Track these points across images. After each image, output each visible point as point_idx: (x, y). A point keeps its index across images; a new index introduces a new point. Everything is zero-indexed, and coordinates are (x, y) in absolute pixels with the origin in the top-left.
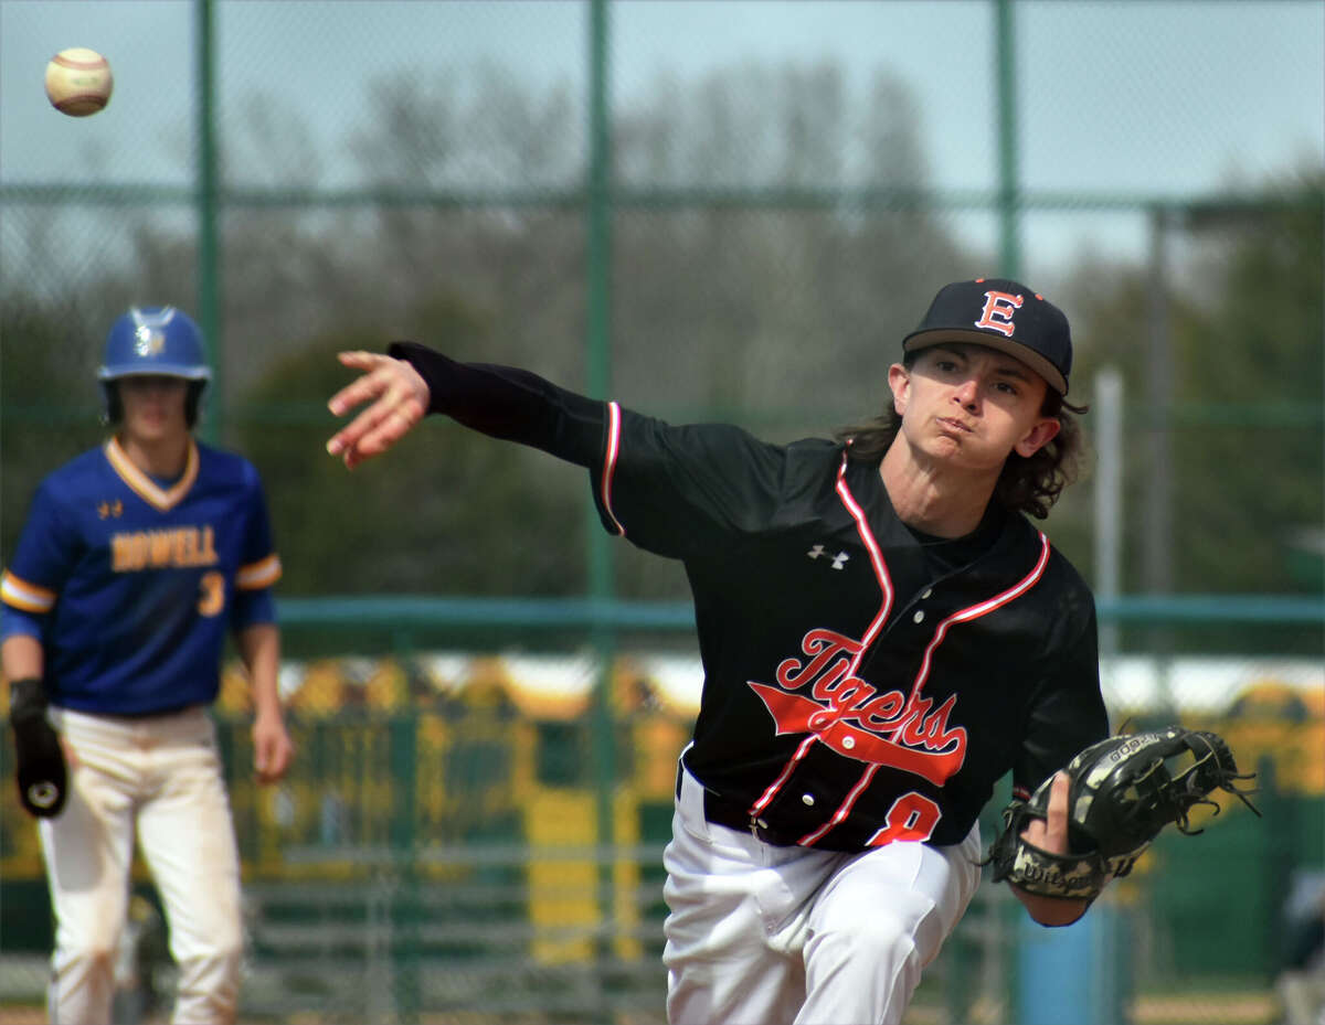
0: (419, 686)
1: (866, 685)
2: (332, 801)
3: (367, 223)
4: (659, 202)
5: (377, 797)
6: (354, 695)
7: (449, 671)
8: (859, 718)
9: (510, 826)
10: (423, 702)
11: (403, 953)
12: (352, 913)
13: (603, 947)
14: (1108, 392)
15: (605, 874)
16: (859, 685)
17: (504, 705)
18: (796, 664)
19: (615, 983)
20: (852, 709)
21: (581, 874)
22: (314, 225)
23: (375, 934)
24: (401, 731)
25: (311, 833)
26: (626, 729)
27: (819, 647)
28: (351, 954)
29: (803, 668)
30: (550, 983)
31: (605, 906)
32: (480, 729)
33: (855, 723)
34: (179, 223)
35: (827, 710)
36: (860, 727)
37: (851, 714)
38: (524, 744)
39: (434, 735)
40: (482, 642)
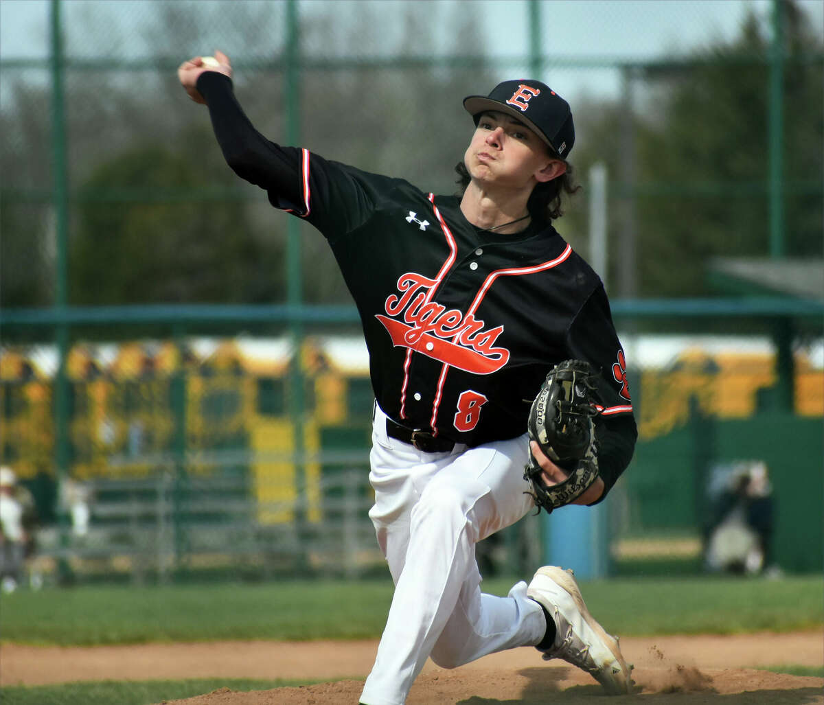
0: (187, 357)
1: (438, 306)
2: (136, 428)
3: (152, 80)
4: (327, 66)
5: (163, 425)
6: (149, 364)
7: (205, 348)
8: (434, 330)
9: (241, 441)
10: (189, 367)
11: (180, 519)
12: (147, 495)
13: (300, 515)
14: (598, 177)
15: (300, 472)
16: (434, 307)
17: (237, 368)
18: (394, 298)
19: (307, 535)
20: (430, 324)
21: (285, 470)
22: (120, 81)
23: (162, 507)
24: (177, 385)
25: (123, 447)
26: (311, 384)
27: (407, 285)
28: (148, 519)
29: (399, 301)
30: (267, 536)
31: (301, 490)
32: (223, 383)
33: (432, 333)
34: (39, 79)
35: (414, 329)
36: (435, 336)
37: (430, 328)
38: (249, 392)
39: (195, 387)
40: (224, 330)
